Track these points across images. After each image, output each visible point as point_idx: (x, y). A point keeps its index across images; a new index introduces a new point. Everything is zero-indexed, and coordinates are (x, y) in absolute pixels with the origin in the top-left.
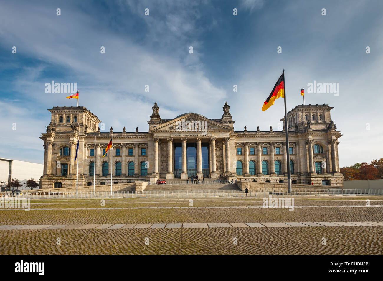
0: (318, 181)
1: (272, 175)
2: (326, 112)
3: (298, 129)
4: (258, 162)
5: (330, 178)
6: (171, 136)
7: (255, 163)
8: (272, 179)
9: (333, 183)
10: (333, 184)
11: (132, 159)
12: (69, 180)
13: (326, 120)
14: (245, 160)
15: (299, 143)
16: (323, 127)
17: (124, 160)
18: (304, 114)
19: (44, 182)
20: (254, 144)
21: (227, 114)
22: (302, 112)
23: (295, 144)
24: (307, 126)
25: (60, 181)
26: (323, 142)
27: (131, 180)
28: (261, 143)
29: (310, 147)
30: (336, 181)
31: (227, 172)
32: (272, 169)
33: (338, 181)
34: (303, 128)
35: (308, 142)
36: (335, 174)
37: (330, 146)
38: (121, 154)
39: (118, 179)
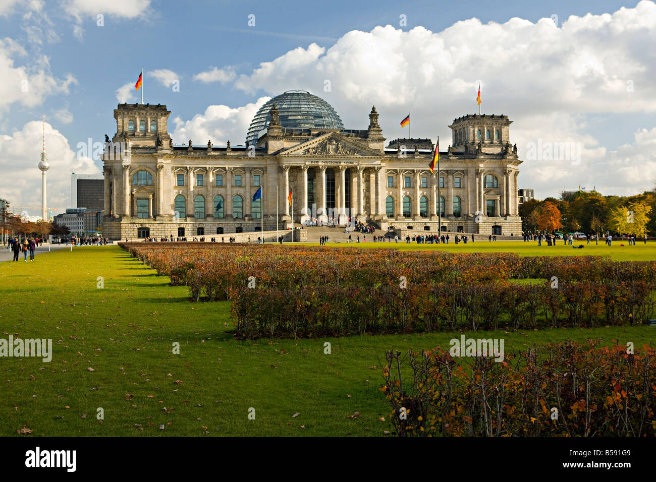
0: (487, 228)
1: (432, 218)
2: (503, 128)
3: (467, 150)
4: (415, 198)
5: (502, 223)
6: (307, 163)
7: (410, 200)
8: (432, 224)
9: (504, 230)
10: (505, 232)
11: (241, 191)
12: (160, 225)
13: (503, 139)
14: (397, 195)
15: (467, 172)
16: (498, 150)
17: (229, 193)
18: (476, 129)
19: (124, 227)
20: (410, 172)
21: (374, 127)
22: (474, 127)
23: (464, 173)
24: (479, 149)
25: (147, 226)
26: (498, 172)
27: (243, 224)
28: (419, 170)
29: (480, 180)
30: (508, 228)
31: (377, 214)
32: (432, 209)
33: (510, 227)
34: (474, 151)
35: (478, 173)
36: (508, 218)
37: (505, 178)
38: (225, 184)
39: (223, 222)
